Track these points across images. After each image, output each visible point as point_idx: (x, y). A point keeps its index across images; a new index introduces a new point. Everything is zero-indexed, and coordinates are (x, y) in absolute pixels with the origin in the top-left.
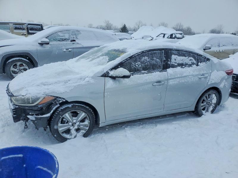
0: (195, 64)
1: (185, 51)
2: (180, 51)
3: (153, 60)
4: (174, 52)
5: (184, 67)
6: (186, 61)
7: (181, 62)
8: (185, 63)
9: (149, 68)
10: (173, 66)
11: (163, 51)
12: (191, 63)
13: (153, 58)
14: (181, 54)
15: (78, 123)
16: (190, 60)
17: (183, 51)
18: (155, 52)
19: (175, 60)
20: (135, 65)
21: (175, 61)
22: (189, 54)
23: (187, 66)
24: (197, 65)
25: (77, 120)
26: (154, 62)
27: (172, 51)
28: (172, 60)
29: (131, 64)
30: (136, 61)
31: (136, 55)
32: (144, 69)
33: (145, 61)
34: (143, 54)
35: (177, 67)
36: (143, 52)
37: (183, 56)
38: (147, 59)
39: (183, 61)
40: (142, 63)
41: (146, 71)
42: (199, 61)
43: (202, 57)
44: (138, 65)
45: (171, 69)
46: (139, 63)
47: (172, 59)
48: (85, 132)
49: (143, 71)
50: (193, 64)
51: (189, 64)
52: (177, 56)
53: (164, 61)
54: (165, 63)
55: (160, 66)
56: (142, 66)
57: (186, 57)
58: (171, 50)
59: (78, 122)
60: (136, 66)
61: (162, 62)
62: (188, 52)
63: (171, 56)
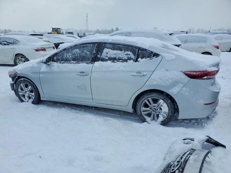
0: (133, 59)
1: (122, 45)
2: (117, 44)
3: (83, 52)
4: (108, 45)
5: (116, 61)
6: (120, 55)
7: (113, 56)
8: (118, 57)
9: (78, 59)
10: (103, 60)
11: (96, 44)
12: (126, 58)
13: (83, 50)
14: (116, 47)
15: (28, 93)
16: (127, 55)
17: (120, 45)
18: (87, 45)
19: (107, 53)
20: (66, 56)
21: (106, 55)
22: (128, 48)
23: (120, 61)
24: (136, 61)
25: (27, 90)
26: (84, 54)
27: (107, 45)
28: (103, 54)
29: (63, 54)
30: (68, 53)
31: (69, 48)
32: (74, 60)
33: (76, 53)
34: (76, 47)
35: (108, 61)
36: (76, 45)
37: (117, 50)
38: (78, 51)
39: (116, 55)
40: (73, 54)
41: (75, 62)
42: (141, 56)
43: (147, 52)
44: (69, 55)
45: (100, 62)
46: (70, 54)
47: (103, 52)
48: (33, 100)
49: (72, 62)
50: (130, 59)
51: (123, 59)
52: (110, 49)
53: (94, 54)
54: (94, 55)
55: (89, 59)
56: (72, 57)
57: (121, 50)
58: (105, 43)
59: (28, 91)
60: (68, 56)
61: (91, 54)
62: (126, 46)
63: (104, 50)
